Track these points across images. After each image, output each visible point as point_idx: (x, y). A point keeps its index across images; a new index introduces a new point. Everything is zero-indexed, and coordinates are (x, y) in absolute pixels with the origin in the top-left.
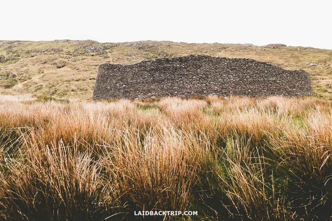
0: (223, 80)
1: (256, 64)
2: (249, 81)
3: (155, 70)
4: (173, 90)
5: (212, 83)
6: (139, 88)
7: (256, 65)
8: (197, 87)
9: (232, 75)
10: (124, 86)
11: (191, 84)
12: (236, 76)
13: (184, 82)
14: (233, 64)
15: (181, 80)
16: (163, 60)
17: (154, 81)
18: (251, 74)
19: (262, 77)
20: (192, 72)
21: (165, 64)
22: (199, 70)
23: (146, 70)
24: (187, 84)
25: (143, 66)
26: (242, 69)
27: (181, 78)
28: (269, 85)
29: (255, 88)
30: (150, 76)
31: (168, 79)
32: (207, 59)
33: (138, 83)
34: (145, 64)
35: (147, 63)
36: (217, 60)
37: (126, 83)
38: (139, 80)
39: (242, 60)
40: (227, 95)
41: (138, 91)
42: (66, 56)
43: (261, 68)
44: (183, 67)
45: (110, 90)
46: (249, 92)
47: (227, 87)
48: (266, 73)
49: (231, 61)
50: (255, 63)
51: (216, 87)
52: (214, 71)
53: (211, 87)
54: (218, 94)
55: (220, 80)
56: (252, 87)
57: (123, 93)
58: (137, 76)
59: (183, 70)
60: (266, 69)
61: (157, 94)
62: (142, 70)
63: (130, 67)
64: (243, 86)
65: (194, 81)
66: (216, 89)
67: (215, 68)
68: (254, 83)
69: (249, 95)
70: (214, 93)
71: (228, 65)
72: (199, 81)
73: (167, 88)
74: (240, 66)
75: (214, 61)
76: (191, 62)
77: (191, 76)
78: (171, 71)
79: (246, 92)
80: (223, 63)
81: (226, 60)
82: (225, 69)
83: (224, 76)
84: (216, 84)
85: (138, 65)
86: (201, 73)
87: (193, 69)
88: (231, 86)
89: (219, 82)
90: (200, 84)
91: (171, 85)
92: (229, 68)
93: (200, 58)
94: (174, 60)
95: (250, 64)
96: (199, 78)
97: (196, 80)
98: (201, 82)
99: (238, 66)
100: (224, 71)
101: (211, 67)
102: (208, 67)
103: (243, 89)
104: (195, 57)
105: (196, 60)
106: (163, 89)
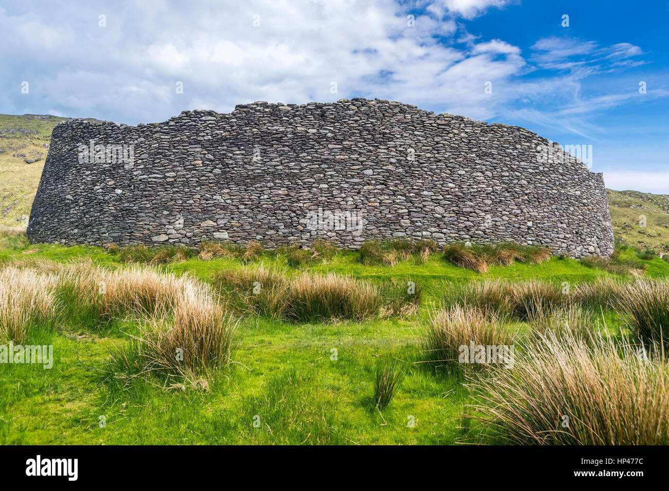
0: (460, 187)
2: (526, 194)
3: (233, 143)
4: (294, 212)
5: (425, 193)
6: (173, 203)
8: (377, 204)
9: (483, 173)
10: (119, 191)
11: (359, 193)
12: (493, 178)
13: (332, 186)
14: (483, 139)
15: (321, 181)
16: (259, 111)
17: (225, 180)
18: (531, 174)
19: (555, 184)
20: (360, 154)
21: (265, 124)
22: (382, 150)
23: (198, 142)
24: (343, 195)
25: (190, 128)
26: (508, 155)
27: (324, 171)
28: (571, 208)
29: (543, 218)
30: (210, 160)
31: (275, 175)
32: (409, 116)
33: (168, 183)
34: (195, 121)
35: (203, 118)
36: (438, 121)
37: (127, 182)
38: (174, 174)
39: (506, 129)
40: (472, 237)
41: (165, 213)
44: (330, 135)
45: (72, 203)
46: (529, 228)
47: (472, 210)
48: (561, 174)
49: (478, 130)
50: (536, 142)
51: (439, 209)
52: (429, 155)
53: (424, 206)
54: (444, 230)
55: (451, 185)
56: (536, 214)
57: (115, 217)
58: (164, 161)
59: (330, 146)
61: (234, 222)
62: (183, 142)
63: (143, 132)
64: (512, 209)
65: (368, 184)
66: (439, 216)
67: (431, 146)
68: (539, 202)
69: (529, 238)
70: (433, 229)
71: (470, 140)
72: (382, 184)
73: (272, 205)
74: (502, 147)
75: (430, 124)
76: (356, 121)
77: (357, 167)
78: (286, 149)
79: (521, 226)
80: (456, 131)
81: (463, 125)
82: (462, 153)
83: (459, 172)
84: (438, 198)
85: (172, 123)
86: (389, 158)
87: (364, 144)
88: (482, 208)
89: (447, 191)
90: (386, 197)
91: (287, 195)
92: (474, 150)
93: (384, 111)
94: (297, 111)
95: (526, 144)
96: (383, 174)
97: (373, 182)
98: (391, 188)
99: (497, 148)
100: (461, 159)
101: (420, 141)
102: (410, 142)
103: (514, 219)
104: (370, 107)
105: (372, 117)
106: (258, 207)
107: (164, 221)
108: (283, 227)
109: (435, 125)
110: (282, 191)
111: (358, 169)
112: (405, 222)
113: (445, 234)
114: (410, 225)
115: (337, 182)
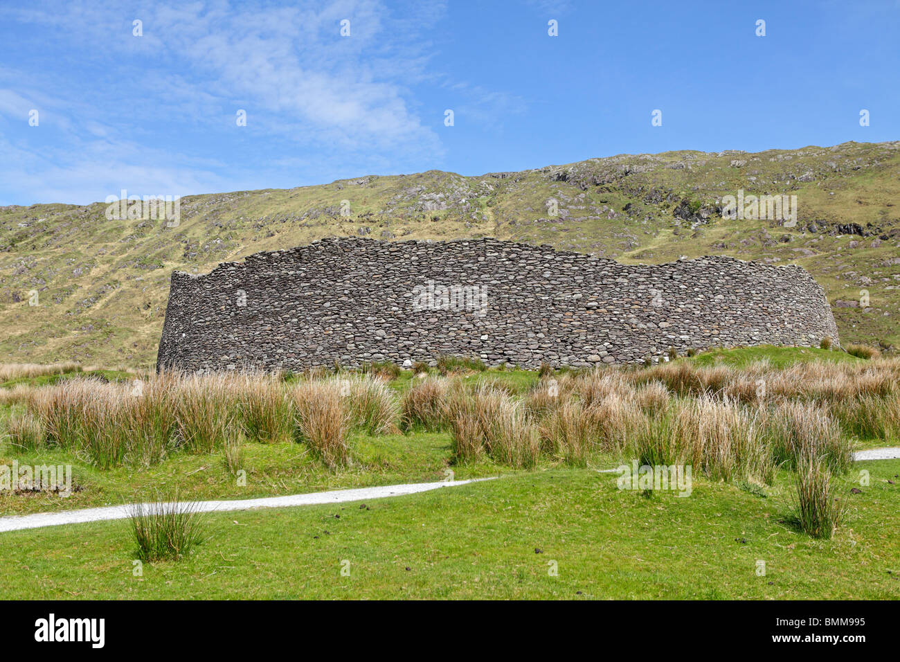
0: (404, 309)
1: (513, 252)
4: (274, 344)
5: (369, 318)
6: (207, 342)
7: (513, 256)
8: (331, 332)
10: (184, 335)
11: (318, 324)
13: (300, 320)
14: (436, 258)
15: (293, 316)
16: (260, 259)
17: (236, 321)
18: (495, 285)
19: (532, 292)
20: (322, 289)
21: (262, 270)
22: (339, 283)
23: (224, 290)
24: (307, 327)
26: (465, 271)
27: (296, 307)
28: (557, 315)
29: (505, 329)
30: (229, 305)
31: (265, 314)
32: (364, 249)
33: (206, 326)
34: (224, 272)
35: (229, 269)
36: (391, 249)
37: (188, 328)
38: (210, 318)
39: (467, 244)
40: (412, 355)
41: (204, 348)
42: (357, 228)
43: (530, 264)
44: (303, 275)
46: (483, 342)
47: (413, 330)
48: (548, 279)
49: (431, 251)
50: (508, 249)
51: (381, 332)
52: (378, 283)
53: (367, 330)
54: (384, 351)
55: (394, 308)
56: (494, 326)
57: (181, 357)
58: (206, 308)
59: (302, 285)
60: (547, 265)
61: (238, 356)
62: (217, 290)
63: (199, 283)
64: (462, 325)
65: (326, 315)
66: (380, 338)
67: (382, 273)
68: (500, 313)
69: (483, 352)
70: (374, 351)
71: (420, 263)
72: (337, 314)
73: (261, 339)
74: (459, 262)
75: (384, 253)
76: (323, 259)
77: (319, 301)
78: (274, 290)
79: (472, 341)
80: (406, 256)
81: (415, 248)
82: (411, 276)
83: (405, 295)
84: (381, 322)
85: (213, 275)
86: (344, 290)
87: (326, 280)
88: (425, 327)
89: (390, 314)
90: (338, 325)
91: (271, 330)
92: (423, 271)
93: (344, 246)
94: (283, 256)
95: (492, 255)
96: (337, 305)
97: (329, 313)
98: (342, 317)
99: (452, 265)
100: (409, 283)
101: (371, 271)
102: (363, 272)
103: (462, 334)
104: (333, 246)
105: (335, 254)
106: (252, 342)
107: (202, 358)
108: (266, 357)
109: (388, 253)
110: (268, 327)
111: (320, 303)
112: (351, 346)
113: (384, 354)
114: (354, 348)
115: (304, 316)
